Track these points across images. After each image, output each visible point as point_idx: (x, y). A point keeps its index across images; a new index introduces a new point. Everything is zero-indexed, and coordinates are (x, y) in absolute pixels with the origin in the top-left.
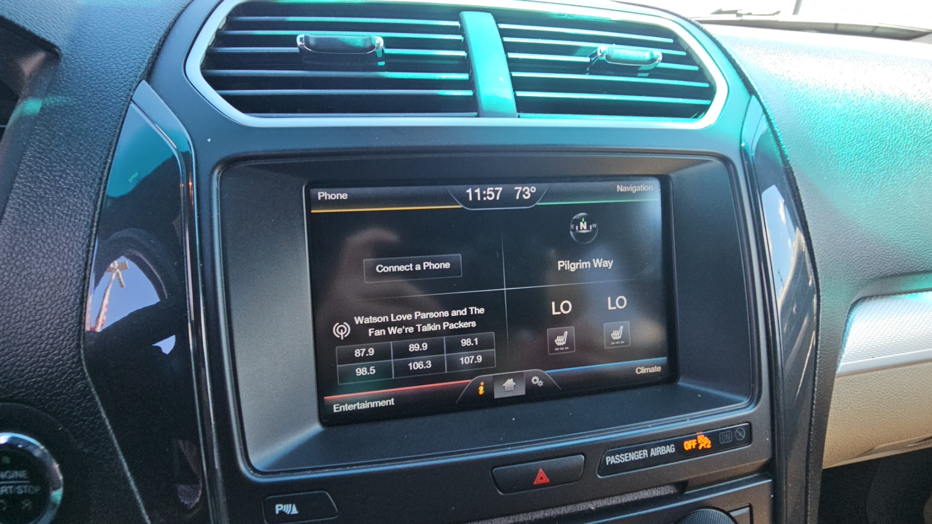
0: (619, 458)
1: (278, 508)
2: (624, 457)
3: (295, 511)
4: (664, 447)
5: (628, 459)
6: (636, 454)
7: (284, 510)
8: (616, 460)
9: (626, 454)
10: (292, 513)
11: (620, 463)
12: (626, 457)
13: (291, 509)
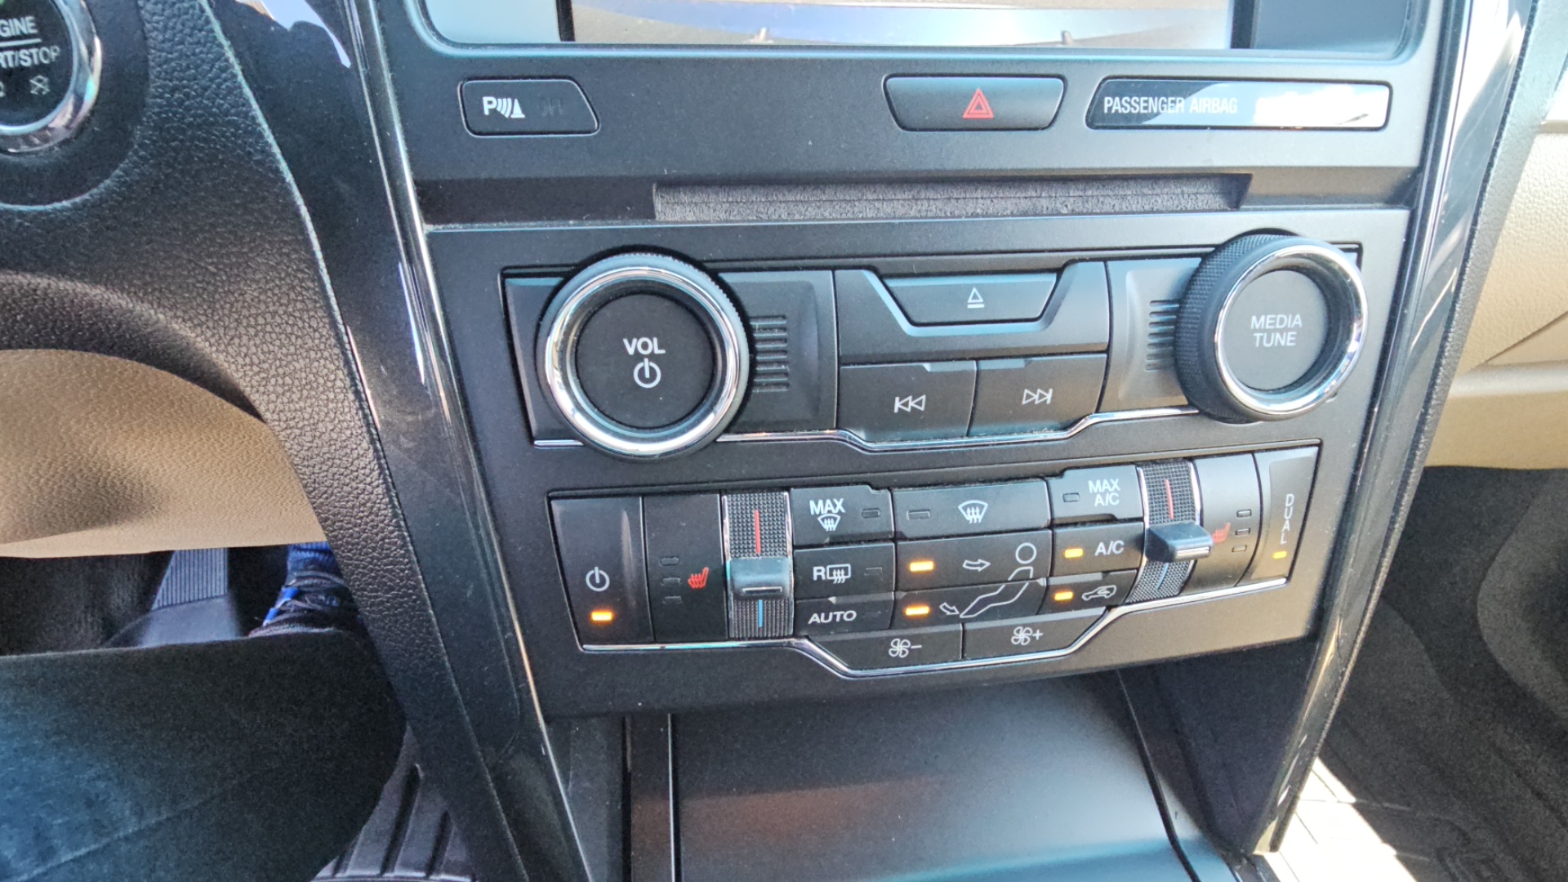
0: (1130, 103)
1: (489, 104)
2: (1139, 103)
3: (518, 113)
4: (1218, 100)
5: (1146, 108)
6: (1163, 102)
7: (499, 109)
8: (1122, 106)
9: (1143, 99)
10: (513, 116)
11: (1130, 113)
12: (1143, 105)
13: (510, 109)
